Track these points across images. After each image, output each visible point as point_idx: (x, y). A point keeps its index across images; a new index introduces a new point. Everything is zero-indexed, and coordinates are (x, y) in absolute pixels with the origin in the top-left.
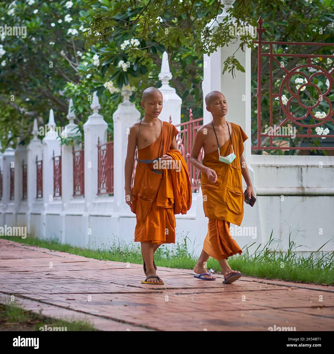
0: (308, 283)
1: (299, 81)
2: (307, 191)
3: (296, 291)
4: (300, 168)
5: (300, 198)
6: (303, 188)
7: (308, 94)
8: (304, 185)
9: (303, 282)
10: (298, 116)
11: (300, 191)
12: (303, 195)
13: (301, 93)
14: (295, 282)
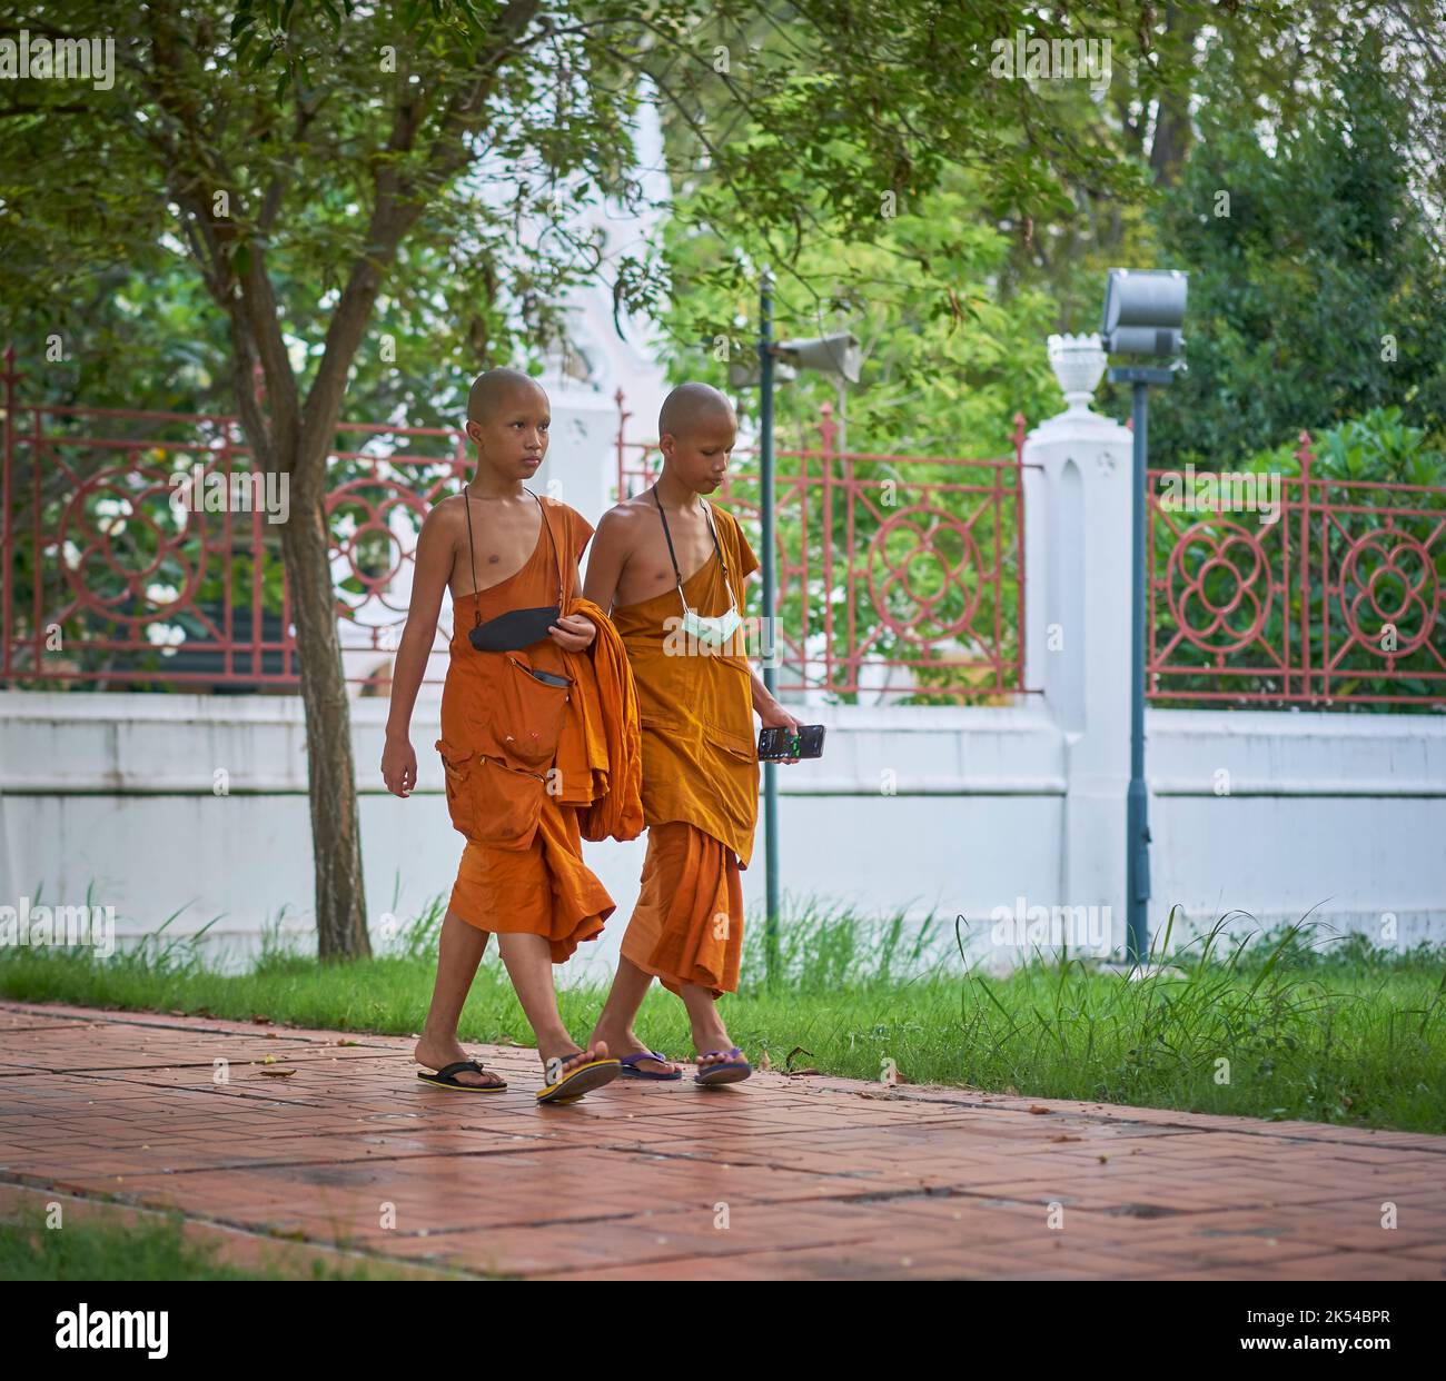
0: (136, 1011)
1: (108, 508)
2: (128, 783)
3: (108, 1030)
4: (111, 724)
5: (111, 802)
6: (117, 775)
7: (131, 542)
8: (123, 767)
9: (123, 1008)
10: (105, 597)
11: (112, 783)
12: (120, 793)
13: (111, 539)
14: (103, 1010)
